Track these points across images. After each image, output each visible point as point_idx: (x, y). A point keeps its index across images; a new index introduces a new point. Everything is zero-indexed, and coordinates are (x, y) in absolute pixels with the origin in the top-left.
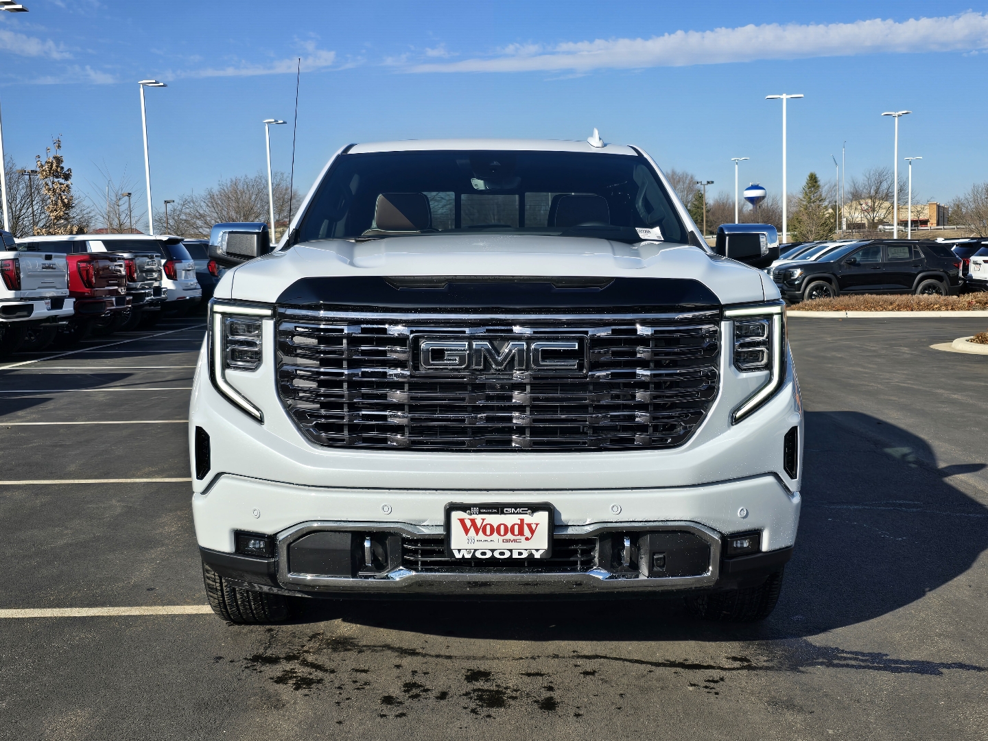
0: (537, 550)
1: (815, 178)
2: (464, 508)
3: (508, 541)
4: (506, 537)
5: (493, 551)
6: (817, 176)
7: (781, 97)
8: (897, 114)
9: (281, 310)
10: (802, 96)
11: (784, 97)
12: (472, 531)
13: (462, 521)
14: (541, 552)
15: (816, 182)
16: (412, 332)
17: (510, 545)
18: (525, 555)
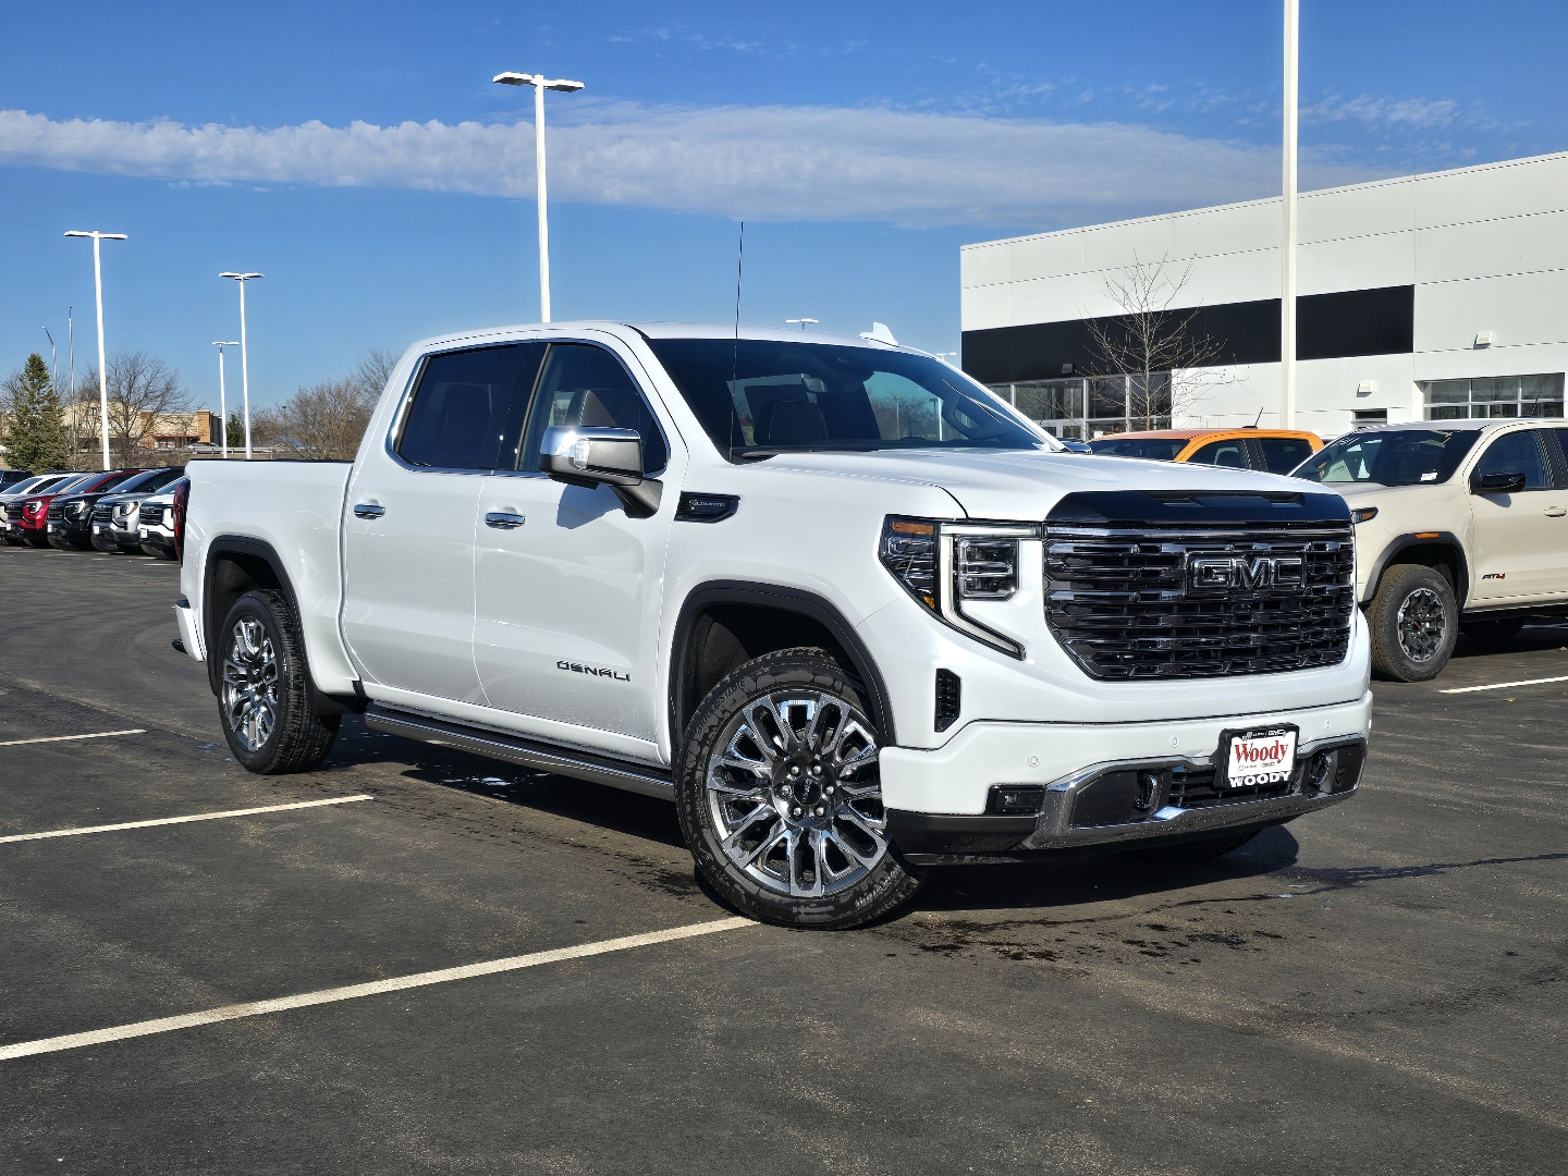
0: (1286, 772)
1: (40, 363)
2: (1241, 733)
3: (1266, 765)
4: (1265, 762)
5: (1256, 776)
6: (43, 360)
7: (90, 235)
8: (242, 277)
9: (1050, 530)
10: (125, 237)
11: (96, 235)
12: (1243, 757)
13: (1237, 746)
14: (1288, 774)
15: (42, 370)
16: (1188, 550)
17: (1268, 770)
18: (1277, 779)
